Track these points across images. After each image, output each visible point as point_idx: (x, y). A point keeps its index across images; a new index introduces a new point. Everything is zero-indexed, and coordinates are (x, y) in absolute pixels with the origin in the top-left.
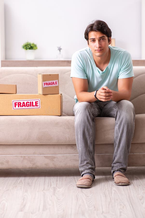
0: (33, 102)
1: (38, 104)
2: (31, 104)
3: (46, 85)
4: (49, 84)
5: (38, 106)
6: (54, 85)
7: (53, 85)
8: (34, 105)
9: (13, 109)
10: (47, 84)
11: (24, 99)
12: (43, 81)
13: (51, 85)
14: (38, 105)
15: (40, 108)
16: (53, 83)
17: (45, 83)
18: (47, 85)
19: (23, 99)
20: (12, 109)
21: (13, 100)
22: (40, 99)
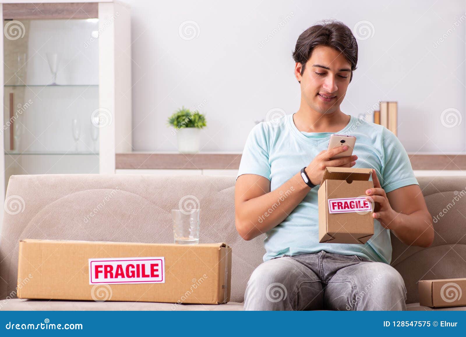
0: (143, 266)
1: (157, 270)
2: (140, 271)
5: (157, 276)
8: (146, 273)
9: (91, 283)
11: (121, 257)
14: (159, 273)
15: (163, 282)
19: (119, 257)
20: (89, 283)
21: (91, 258)
22: (165, 258)
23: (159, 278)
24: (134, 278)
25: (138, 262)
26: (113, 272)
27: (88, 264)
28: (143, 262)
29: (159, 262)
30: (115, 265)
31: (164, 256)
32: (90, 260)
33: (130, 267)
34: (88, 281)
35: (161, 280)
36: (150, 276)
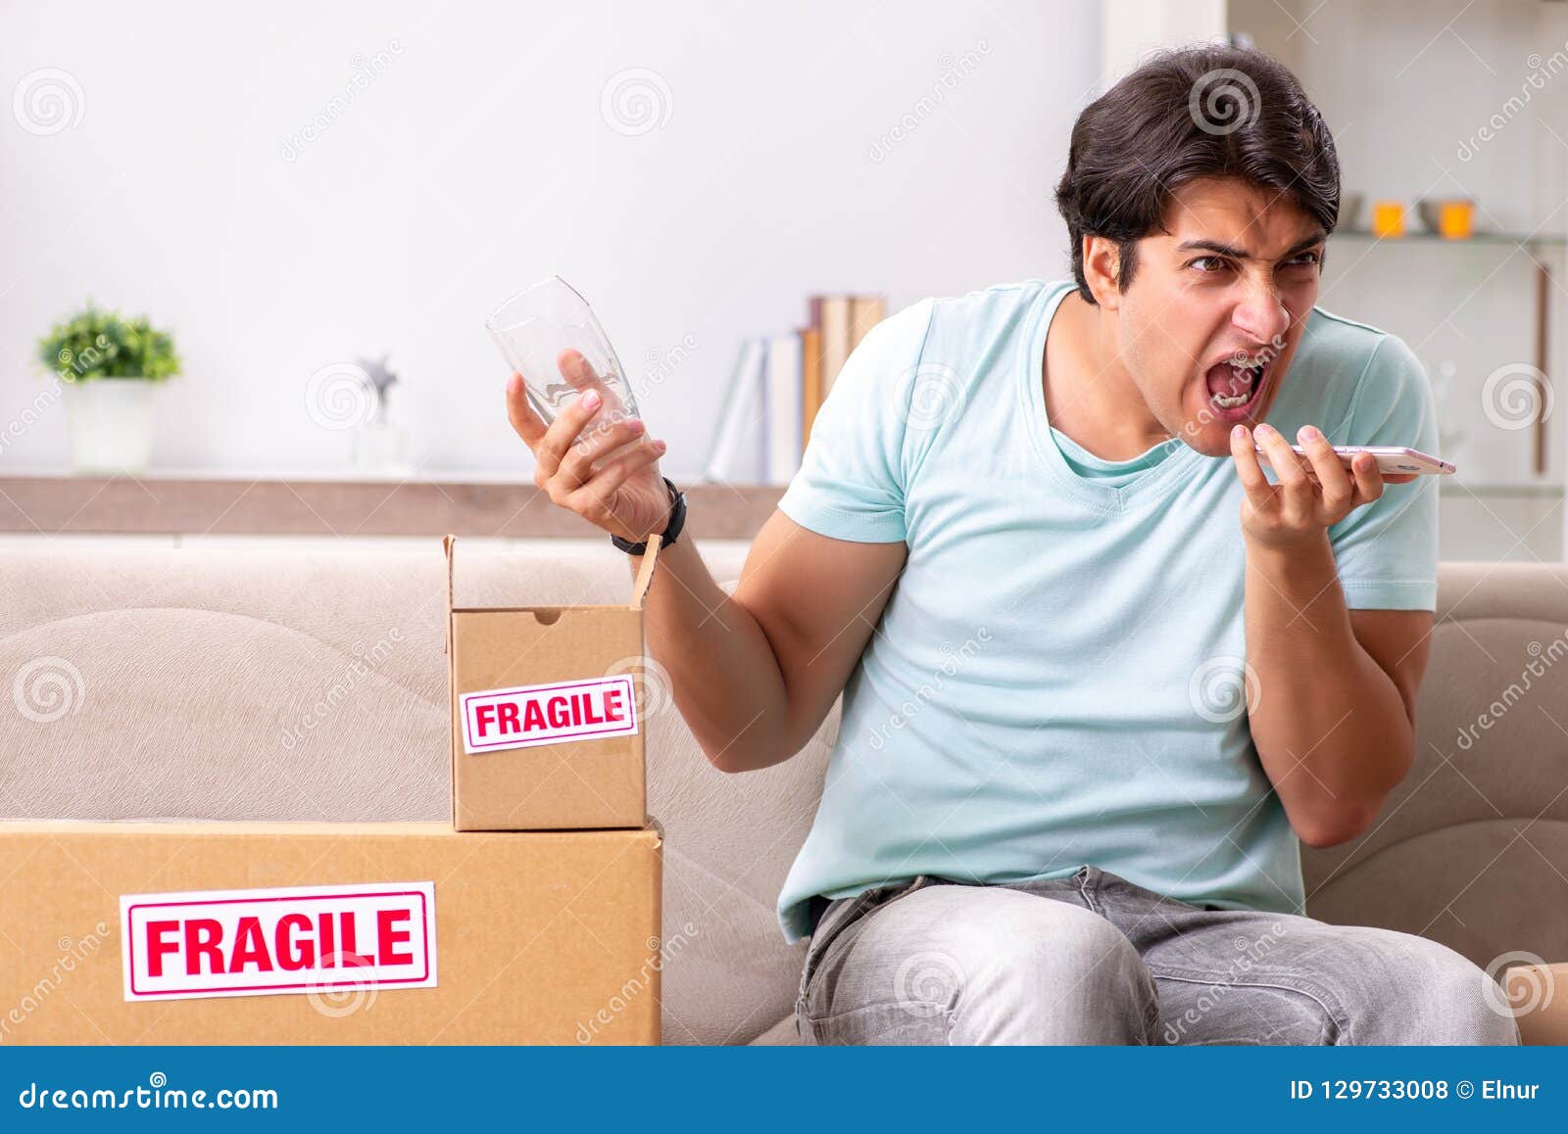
0: (348, 919)
1: (404, 936)
2: (333, 941)
3: (493, 728)
4: (535, 717)
5: (406, 959)
6: (584, 727)
7: (572, 729)
8: (361, 951)
9: (129, 997)
10: (507, 716)
12: (464, 689)
13: (551, 731)
14: (413, 946)
15: (432, 982)
16: (581, 711)
17: (480, 710)
18: (503, 730)
19: (247, 887)
20: (123, 997)
21: (128, 892)
22: (435, 887)
23: (415, 969)
24: (311, 971)
25: (326, 907)
26: (219, 946)
27: (118, 917)
28: (347, 906)
29: (412, 904)
30: (229, 919)
31: (433, 880)
32: (126, 902)
33: (294, 928)
34: (121, 989)
35: (422, 975)
36: (377, 960)
